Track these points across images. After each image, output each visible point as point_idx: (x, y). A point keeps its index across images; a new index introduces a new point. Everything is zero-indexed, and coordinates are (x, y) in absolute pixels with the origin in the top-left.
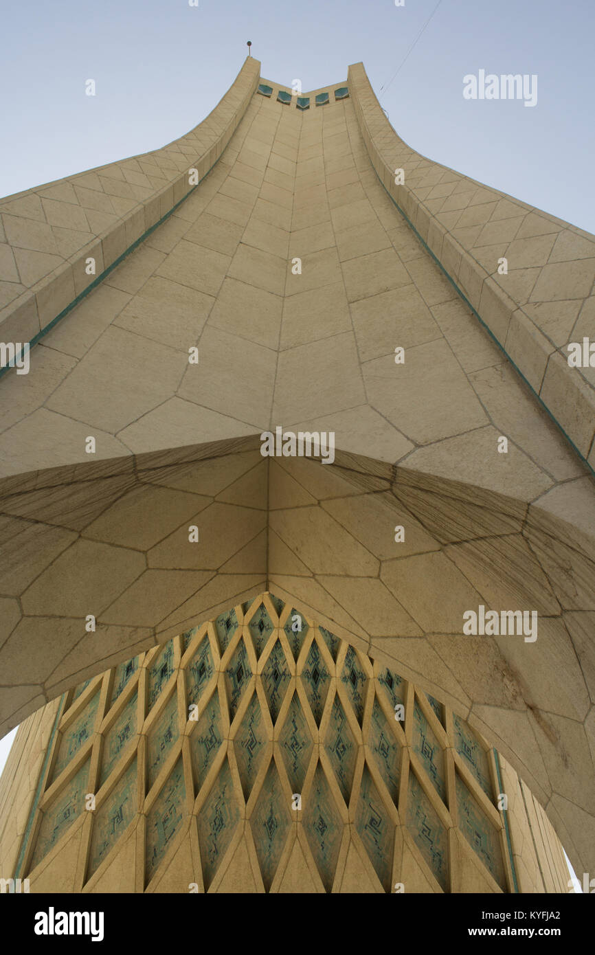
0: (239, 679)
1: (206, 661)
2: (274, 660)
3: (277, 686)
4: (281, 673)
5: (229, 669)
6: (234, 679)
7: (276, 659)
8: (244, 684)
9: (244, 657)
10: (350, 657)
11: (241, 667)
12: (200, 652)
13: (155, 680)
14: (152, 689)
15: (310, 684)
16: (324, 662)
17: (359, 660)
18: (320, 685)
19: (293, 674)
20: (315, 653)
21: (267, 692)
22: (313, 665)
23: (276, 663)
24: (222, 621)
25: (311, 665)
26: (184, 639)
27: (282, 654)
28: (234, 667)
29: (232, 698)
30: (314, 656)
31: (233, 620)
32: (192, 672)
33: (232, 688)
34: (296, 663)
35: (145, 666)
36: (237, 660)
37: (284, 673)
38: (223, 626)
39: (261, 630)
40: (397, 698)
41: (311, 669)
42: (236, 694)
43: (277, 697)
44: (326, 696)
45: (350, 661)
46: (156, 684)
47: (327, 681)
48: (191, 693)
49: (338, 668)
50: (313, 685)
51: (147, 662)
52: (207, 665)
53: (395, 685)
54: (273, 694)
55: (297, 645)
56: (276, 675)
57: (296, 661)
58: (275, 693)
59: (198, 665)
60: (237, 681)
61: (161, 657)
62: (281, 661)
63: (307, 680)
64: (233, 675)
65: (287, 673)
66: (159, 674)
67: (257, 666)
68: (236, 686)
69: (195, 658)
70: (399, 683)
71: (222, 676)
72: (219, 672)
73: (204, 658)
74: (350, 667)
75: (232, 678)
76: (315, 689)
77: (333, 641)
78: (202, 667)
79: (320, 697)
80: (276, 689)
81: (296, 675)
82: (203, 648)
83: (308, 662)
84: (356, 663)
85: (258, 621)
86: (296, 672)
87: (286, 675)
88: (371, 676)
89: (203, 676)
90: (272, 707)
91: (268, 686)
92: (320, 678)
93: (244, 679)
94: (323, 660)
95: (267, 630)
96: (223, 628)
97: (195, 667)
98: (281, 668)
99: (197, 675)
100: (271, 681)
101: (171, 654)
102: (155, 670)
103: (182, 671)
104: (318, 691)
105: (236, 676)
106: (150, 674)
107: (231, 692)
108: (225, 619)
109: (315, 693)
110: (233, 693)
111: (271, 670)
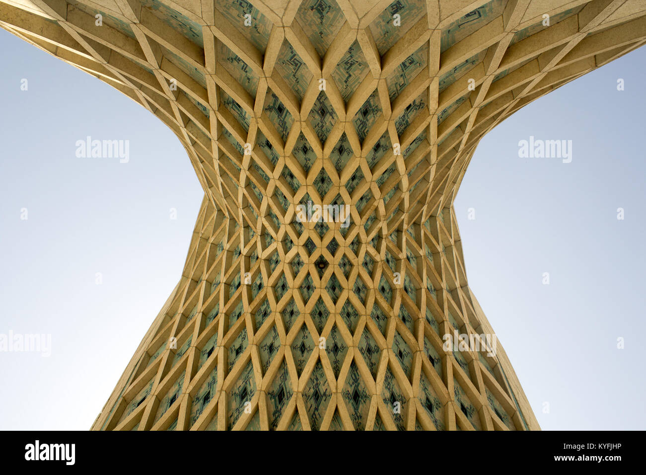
0: (281, 400)
1: (248, 386)
2: (315, 381)
3: (318, 406)
4: (322, 393)
5: (271, 391)
6: (275, 401)
7: (317, 379)
8: (285, 405)
9: (286, 379)
10: (389, 380)
11: (283, 389)
12: (243, 377)
13: (197, 407)
14: (193, 415)
15: (350, 404)
16: (364, 383)
17: (398, 383)
18: (361, 406)
19: (334, 391)
20: (354, 374)
21: (308, 411)
22: (353, 386)
23: (317, 384)
24: (265, 346)
25: (351, 386)
26: (228, 367)
27: (323, 375)
28: (276, 389)
29: (273, 419)
30: (354, 378)
31: (276, 344)
32: (234, 396)
33: (273, 409)
34: (337, 380)
35: (188, 391)
36: (278, 382)
37: (325, 394)
38: (266, 351)
39: (303, 352)
40: (438, 422)
41: (351, 390)
42: (277, 415)
43: (318, 416)
44: (367, 415)
45: (389, 384)
46: (198, 410)
47: (368, 401)
48: (231, 416)
49: (378, 386)
50: (353, 405)
51: (191, 388)
52: (249, 390)
53: (435, 409)
54: (314, 413)
55: (337, 366)
56: (317, 396)
57: (337, 377)
58: (316, 413)
59: (240, 389)
60: (278, 402)
61: (205, 385)
62: (322, 382)
63: (347, 400)
64: (274, 397)
65: (327, 393)
66: (202, 401)
67: (298, 383)
68: (277, 407)
69: (237, 383)
70: (439, 409)
71: (263, 395)
72: (261, 391)
73: (246, 383)
74: (389, 389)
75: (273, 400)
76: (356, 409)
77: (372, 363)
78: (244, 392)
79: (361, 417)
80: (316, 409)
81: (337, 392)
82: (246, 373)
83: (347, 382)
84: (395, 386)
85: (299, 344)
86: (337, 388)
87: (327, 396)
88: (411, 396)
89: (245, 400)
90: (313, 426)
91: (309, 406)
92: (360, 399)
93: (285, 401)
94: (363, 381)
95: (308, 351)
96: (266, 353)
97: (237, 392)
98: (322, 389)
99: (238, 399)
100: (312, 401)
101: (214, 383)
102: (198, 399)
103: (224, 393)
104: (359, 411)
105: (277, 398)
106: (193, 402)
107: (272, 413)
108: (269, 344)
109: (356, 413)
110: (274, 414)
111: (312, 391)
